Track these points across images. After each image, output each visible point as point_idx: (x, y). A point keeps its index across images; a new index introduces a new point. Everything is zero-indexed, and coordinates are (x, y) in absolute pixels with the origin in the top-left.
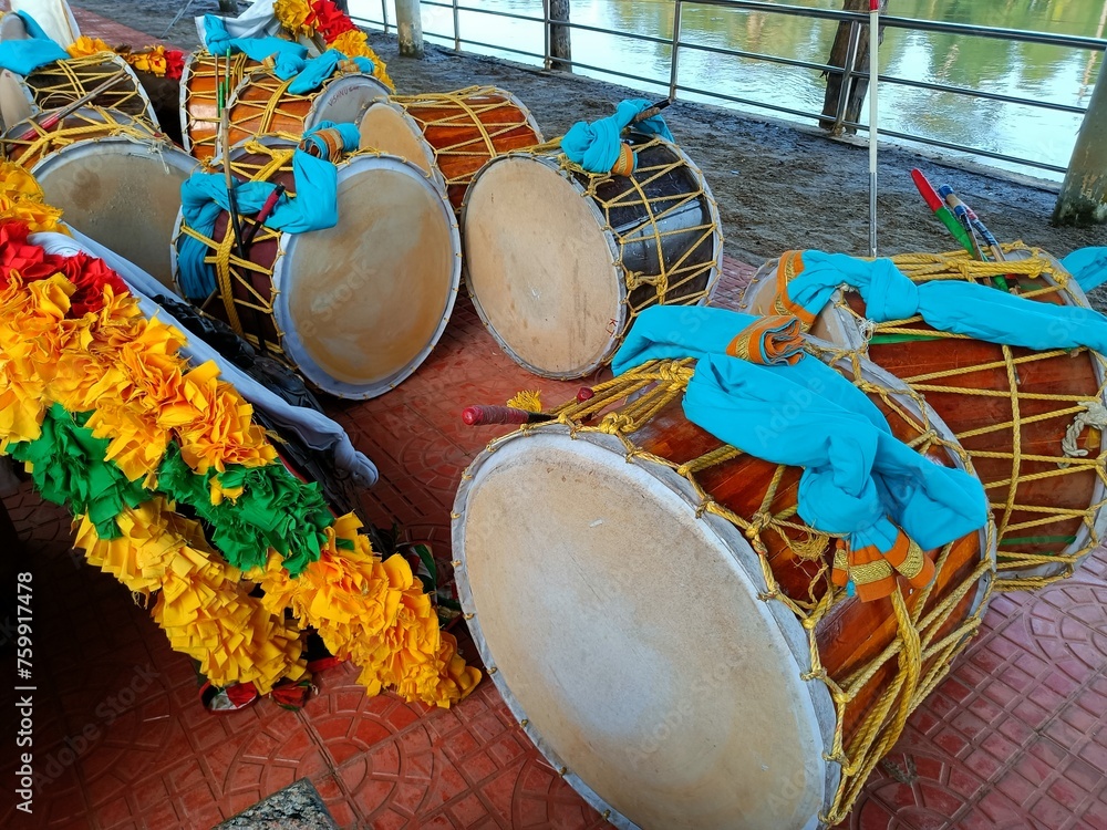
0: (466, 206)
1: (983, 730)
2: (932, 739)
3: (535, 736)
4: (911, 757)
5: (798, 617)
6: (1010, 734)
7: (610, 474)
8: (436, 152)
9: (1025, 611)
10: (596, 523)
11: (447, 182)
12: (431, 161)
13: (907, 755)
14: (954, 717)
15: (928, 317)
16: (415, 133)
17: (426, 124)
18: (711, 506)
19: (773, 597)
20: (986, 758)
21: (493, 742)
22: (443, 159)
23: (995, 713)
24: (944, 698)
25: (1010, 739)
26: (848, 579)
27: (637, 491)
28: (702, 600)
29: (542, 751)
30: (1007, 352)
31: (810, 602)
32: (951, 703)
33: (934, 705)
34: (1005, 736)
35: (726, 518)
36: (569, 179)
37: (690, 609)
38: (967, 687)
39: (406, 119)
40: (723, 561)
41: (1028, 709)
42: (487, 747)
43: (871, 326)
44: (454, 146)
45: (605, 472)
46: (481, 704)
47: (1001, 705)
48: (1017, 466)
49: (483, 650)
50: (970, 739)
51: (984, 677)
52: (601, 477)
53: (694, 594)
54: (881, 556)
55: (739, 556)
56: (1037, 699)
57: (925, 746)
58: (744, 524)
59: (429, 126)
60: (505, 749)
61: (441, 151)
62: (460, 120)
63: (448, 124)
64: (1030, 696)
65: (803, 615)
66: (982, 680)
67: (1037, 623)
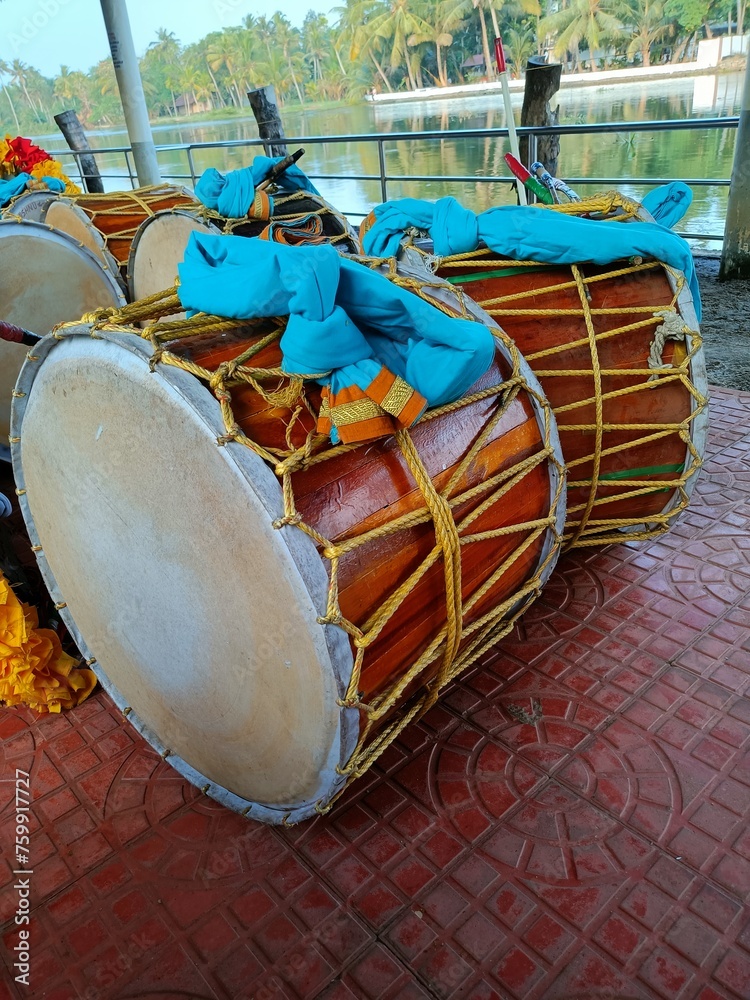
0: (132, 278)
1: (615, 667)
2: (561, 682)
3: (138, 722)
4: (538, 700)
5: (267, 462)
6: (641, 668)
7: (90, 364)
8: (106, 237)
9: (666, 564)
10: (99, 432)
11: (119, 264)
12: (102, 244)
13: (535, 699)
14: (586, 659)
15: (488, 241)
16: (84, 221)
17: (94, 213)
18: (166, 357)
19: (232, 440)
20: (615, 691)
21: (101, 738)
22: (114, 244)
23: (628, 652)
24: (578, 645)
25: (642, 673)
26: (330, 424)
27: (110, 371)
28: (189, 479)
29: (146, 737)
30: (575, 271)
31: (285, 448)
32: (584, 648)
33: (567, 652)
34: (636, 670)
35: (186, 368)
36: (206, 224)
37: (185, 496)
38: (603, 633)
39: (74, 209)
40: (188, 418)
41: (662, 644)
42: (95, 743)
43: (436, 259)
44: (125, 231)
45: (86, 364)
46: (98, 707)
47: (635, 643)
48: (598, 381)
49: (80, 640)
50: (600, 678)
51: (619, 622)
52: (85, 370)
53: (182, 474)
54: (364, 395)
55: (193, 401)
56: (672, 635)
57: (554, 688)
58: (205, 374)
59: (98, 215)
60: (113, 744)
61: (113, 236)
62: (130, 209)
63: (118, 213)
64: (665, 634)
65: (274, 461)
66: (617, 626)
67: (677, 574)
